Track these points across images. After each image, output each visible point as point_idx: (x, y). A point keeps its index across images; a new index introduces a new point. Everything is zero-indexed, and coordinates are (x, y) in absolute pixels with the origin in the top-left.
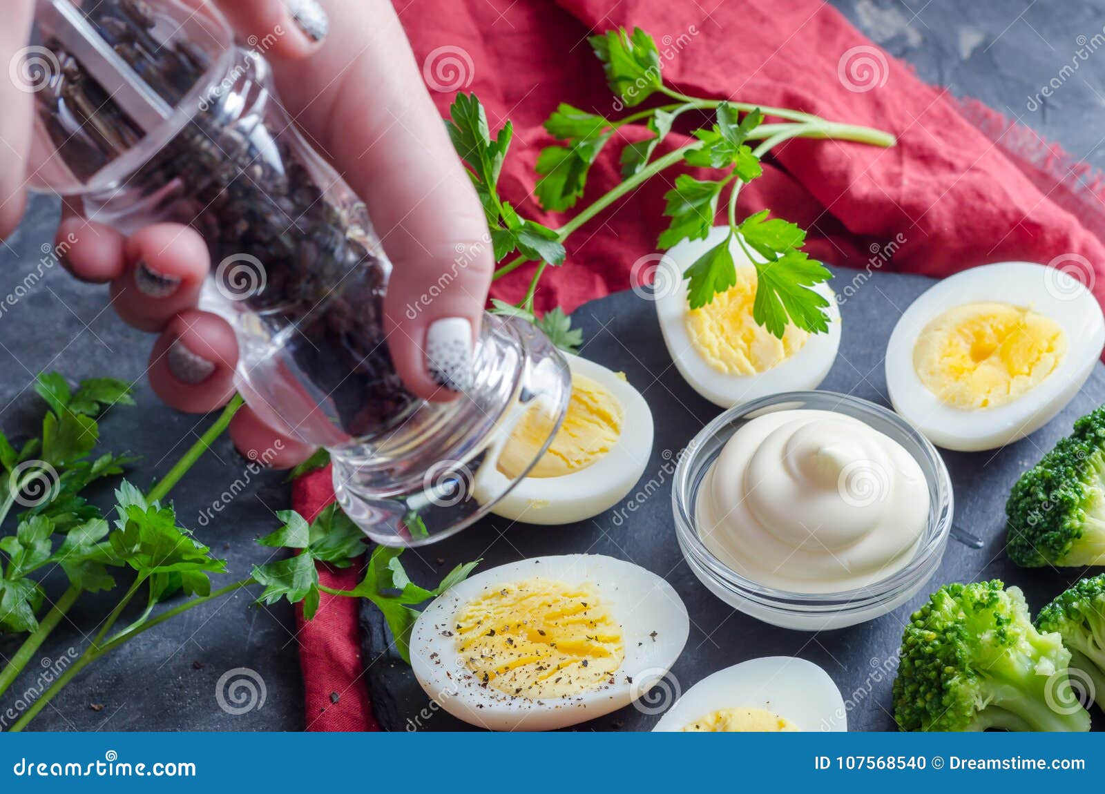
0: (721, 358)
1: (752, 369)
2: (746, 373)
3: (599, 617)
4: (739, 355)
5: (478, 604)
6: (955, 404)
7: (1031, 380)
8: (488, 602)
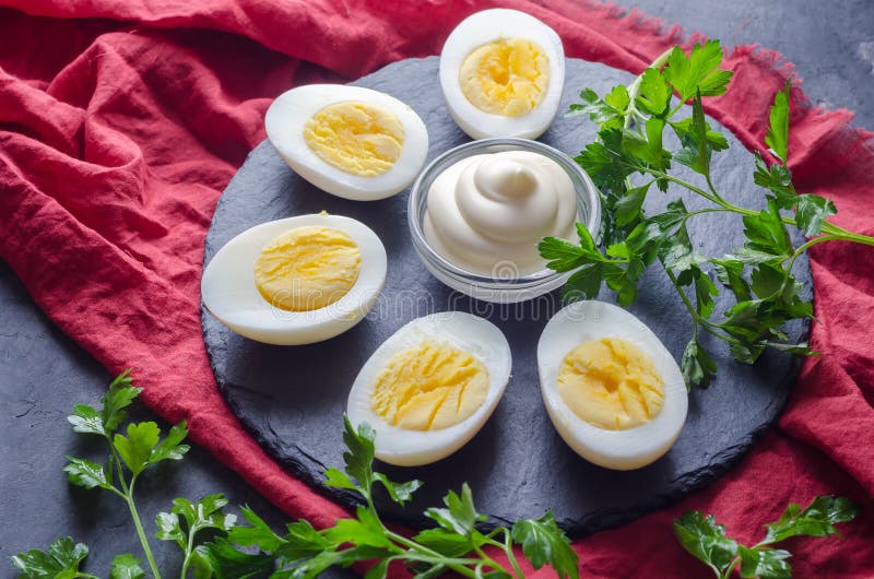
0: (366, 169)
1: (389, 164)
2: (388, 168)
3: (449, 354)
4: (374, 160)
5: (377, 392)
6: (520, 113)
7: (543, 76)
8: (382, 388)
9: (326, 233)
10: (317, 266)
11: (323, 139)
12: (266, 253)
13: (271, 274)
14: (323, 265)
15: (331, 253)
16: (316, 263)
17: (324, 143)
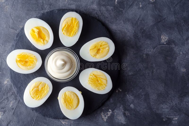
0: (47, 89)
1: (46, 85)
4: (46, 87)
9: (63, 98)
10: (71, 99)
11: (40, 97)
12: (67, 108)
13: (72, 107)
14: (70, 98)
15: (68, 96)
16: (70, 99)
17: (41, 97)
